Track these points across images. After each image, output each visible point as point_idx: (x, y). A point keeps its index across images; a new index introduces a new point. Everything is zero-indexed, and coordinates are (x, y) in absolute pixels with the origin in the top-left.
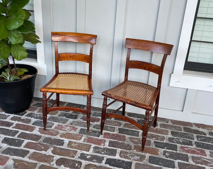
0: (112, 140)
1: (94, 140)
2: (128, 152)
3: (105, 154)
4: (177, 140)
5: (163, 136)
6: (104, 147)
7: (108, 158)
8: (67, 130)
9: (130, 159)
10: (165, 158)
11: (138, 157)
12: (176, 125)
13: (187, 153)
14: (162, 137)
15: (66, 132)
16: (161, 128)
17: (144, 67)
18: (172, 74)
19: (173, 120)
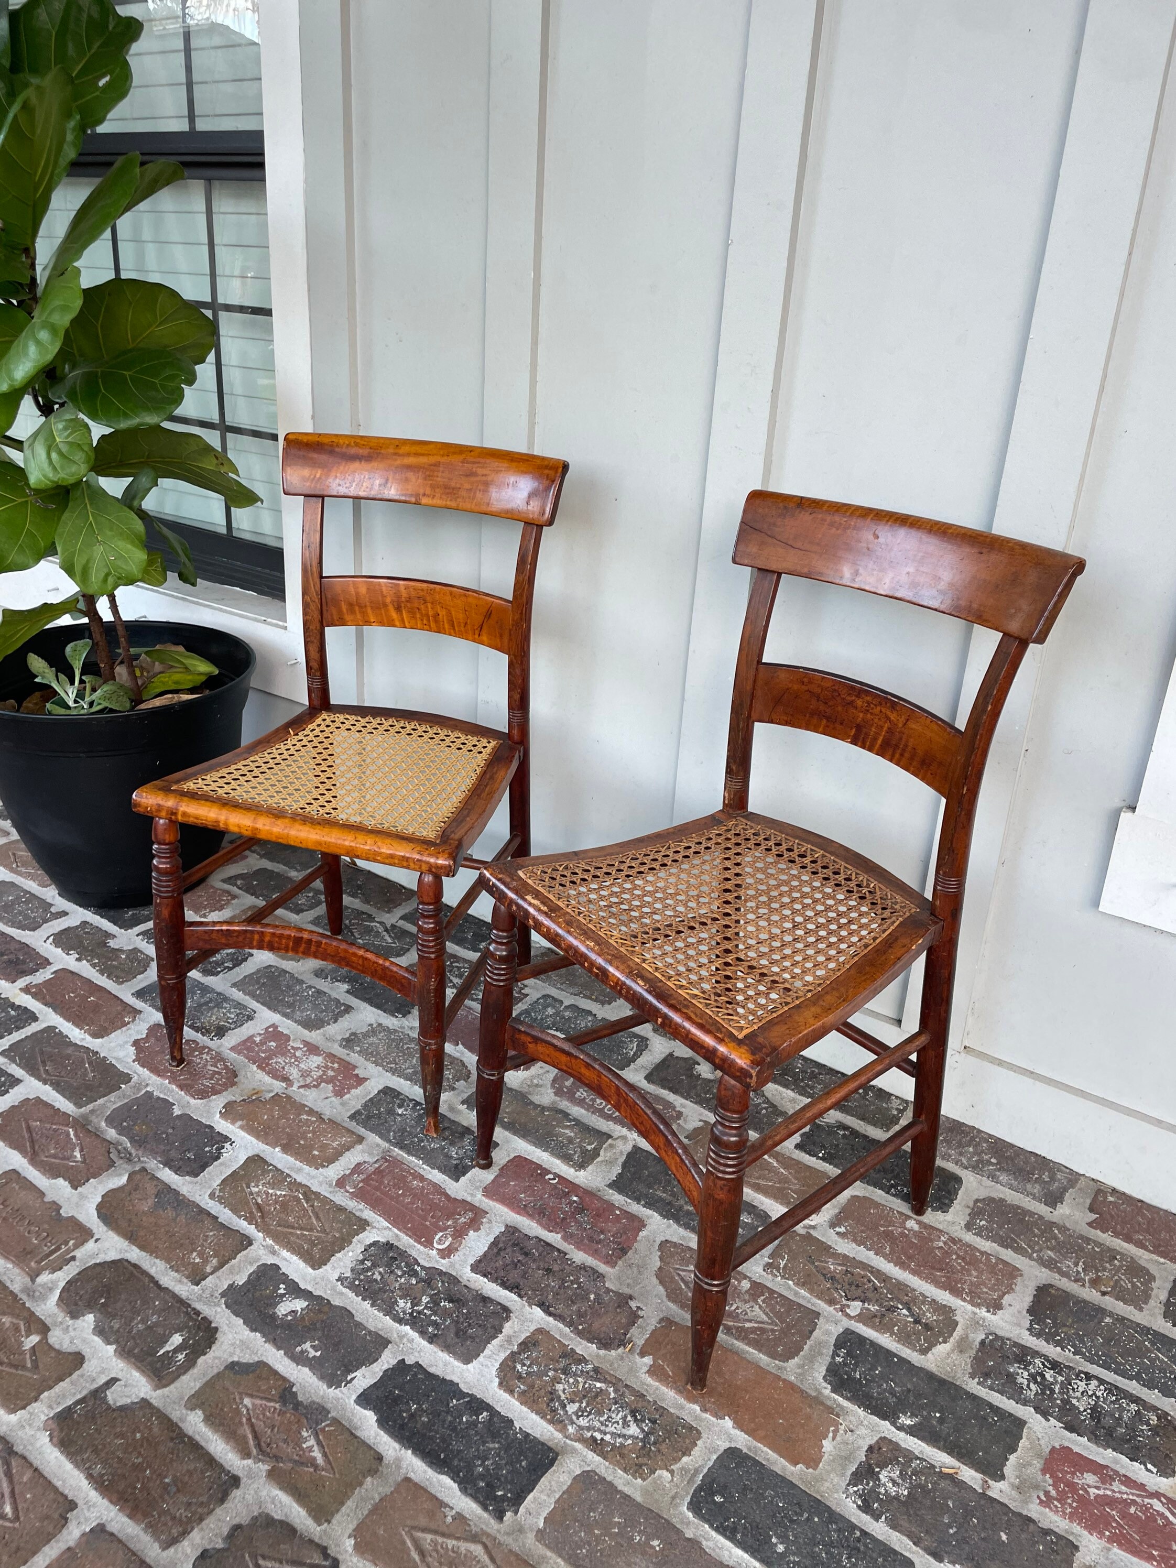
0: (531, 1227)
1: (408, 1189)
2: (582, 1360)
3: (414, 1321)
4: (1049, 1375)
5: (946, 1311)
6: (443, 1264)
7: (410, 1361)
8: (294, 1073)
9: (558, 1422)
10: (849, 1508)
11: (633, 1430)
12: (1118, 1244)
13: (1077, 1528)
14: (930, 1316)
15: (278, 1086)
16: (969, 1237)
17: (859, 728)
18: (1125, 816)
19: (1114, 1191)
